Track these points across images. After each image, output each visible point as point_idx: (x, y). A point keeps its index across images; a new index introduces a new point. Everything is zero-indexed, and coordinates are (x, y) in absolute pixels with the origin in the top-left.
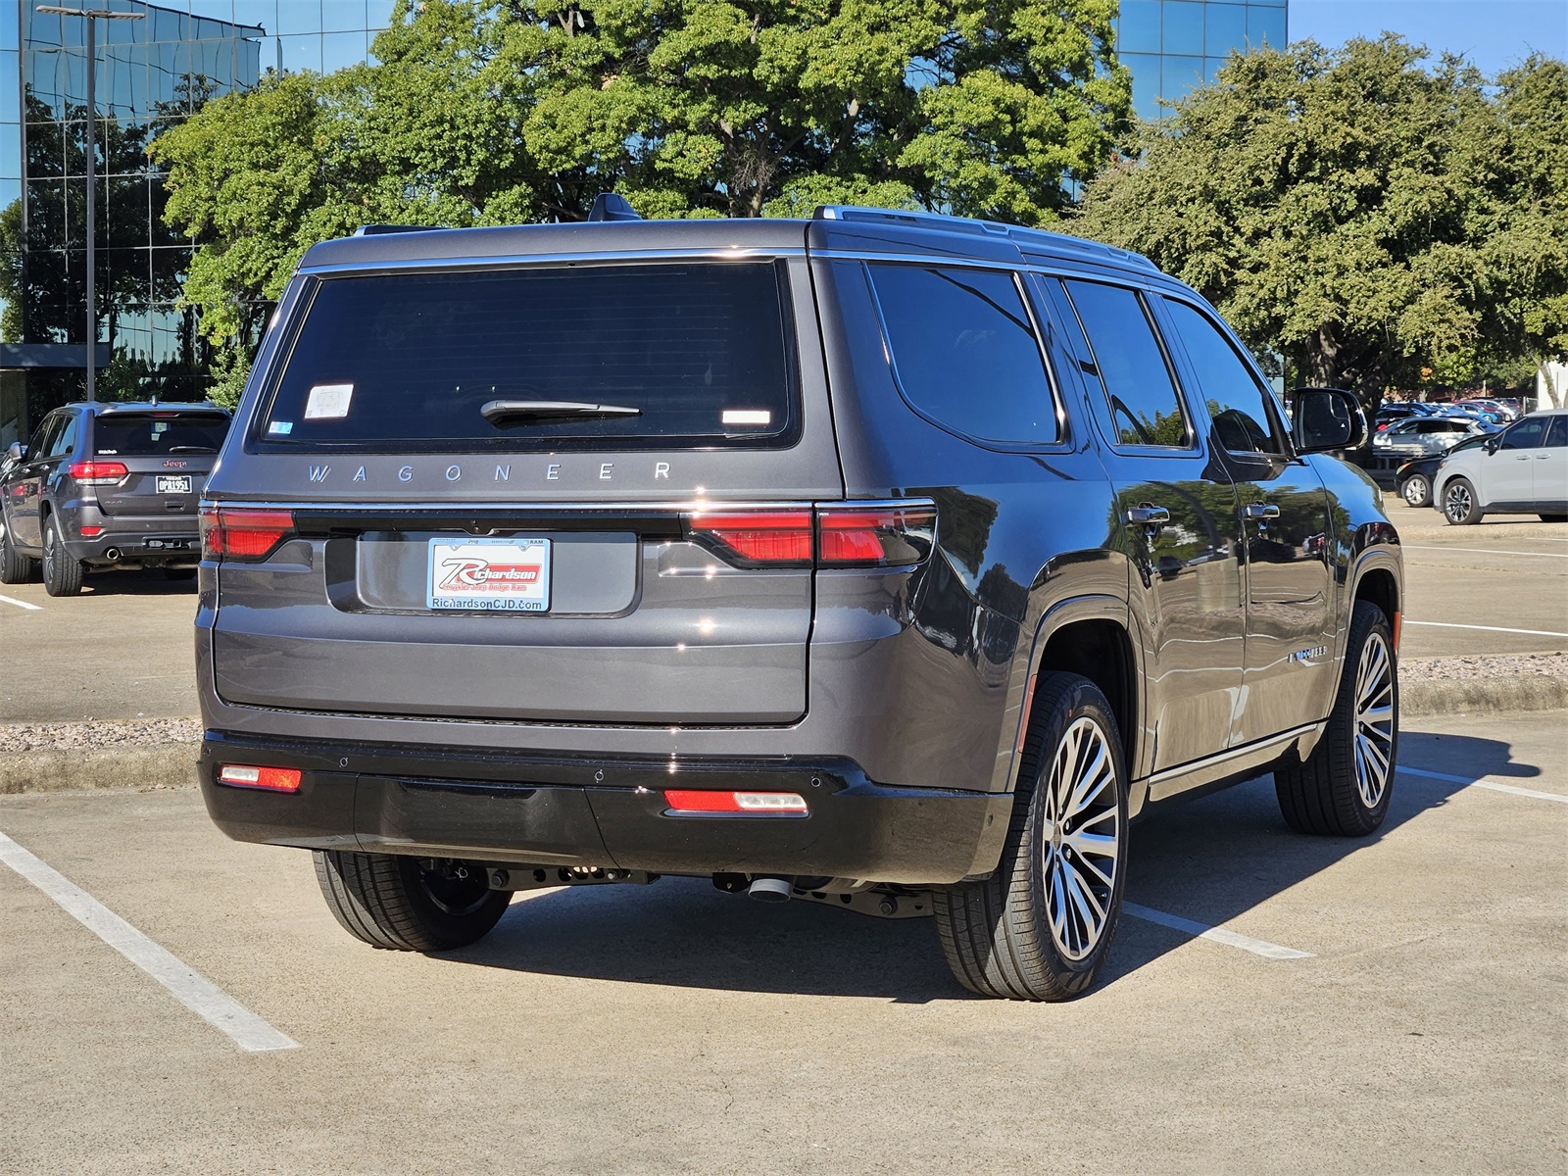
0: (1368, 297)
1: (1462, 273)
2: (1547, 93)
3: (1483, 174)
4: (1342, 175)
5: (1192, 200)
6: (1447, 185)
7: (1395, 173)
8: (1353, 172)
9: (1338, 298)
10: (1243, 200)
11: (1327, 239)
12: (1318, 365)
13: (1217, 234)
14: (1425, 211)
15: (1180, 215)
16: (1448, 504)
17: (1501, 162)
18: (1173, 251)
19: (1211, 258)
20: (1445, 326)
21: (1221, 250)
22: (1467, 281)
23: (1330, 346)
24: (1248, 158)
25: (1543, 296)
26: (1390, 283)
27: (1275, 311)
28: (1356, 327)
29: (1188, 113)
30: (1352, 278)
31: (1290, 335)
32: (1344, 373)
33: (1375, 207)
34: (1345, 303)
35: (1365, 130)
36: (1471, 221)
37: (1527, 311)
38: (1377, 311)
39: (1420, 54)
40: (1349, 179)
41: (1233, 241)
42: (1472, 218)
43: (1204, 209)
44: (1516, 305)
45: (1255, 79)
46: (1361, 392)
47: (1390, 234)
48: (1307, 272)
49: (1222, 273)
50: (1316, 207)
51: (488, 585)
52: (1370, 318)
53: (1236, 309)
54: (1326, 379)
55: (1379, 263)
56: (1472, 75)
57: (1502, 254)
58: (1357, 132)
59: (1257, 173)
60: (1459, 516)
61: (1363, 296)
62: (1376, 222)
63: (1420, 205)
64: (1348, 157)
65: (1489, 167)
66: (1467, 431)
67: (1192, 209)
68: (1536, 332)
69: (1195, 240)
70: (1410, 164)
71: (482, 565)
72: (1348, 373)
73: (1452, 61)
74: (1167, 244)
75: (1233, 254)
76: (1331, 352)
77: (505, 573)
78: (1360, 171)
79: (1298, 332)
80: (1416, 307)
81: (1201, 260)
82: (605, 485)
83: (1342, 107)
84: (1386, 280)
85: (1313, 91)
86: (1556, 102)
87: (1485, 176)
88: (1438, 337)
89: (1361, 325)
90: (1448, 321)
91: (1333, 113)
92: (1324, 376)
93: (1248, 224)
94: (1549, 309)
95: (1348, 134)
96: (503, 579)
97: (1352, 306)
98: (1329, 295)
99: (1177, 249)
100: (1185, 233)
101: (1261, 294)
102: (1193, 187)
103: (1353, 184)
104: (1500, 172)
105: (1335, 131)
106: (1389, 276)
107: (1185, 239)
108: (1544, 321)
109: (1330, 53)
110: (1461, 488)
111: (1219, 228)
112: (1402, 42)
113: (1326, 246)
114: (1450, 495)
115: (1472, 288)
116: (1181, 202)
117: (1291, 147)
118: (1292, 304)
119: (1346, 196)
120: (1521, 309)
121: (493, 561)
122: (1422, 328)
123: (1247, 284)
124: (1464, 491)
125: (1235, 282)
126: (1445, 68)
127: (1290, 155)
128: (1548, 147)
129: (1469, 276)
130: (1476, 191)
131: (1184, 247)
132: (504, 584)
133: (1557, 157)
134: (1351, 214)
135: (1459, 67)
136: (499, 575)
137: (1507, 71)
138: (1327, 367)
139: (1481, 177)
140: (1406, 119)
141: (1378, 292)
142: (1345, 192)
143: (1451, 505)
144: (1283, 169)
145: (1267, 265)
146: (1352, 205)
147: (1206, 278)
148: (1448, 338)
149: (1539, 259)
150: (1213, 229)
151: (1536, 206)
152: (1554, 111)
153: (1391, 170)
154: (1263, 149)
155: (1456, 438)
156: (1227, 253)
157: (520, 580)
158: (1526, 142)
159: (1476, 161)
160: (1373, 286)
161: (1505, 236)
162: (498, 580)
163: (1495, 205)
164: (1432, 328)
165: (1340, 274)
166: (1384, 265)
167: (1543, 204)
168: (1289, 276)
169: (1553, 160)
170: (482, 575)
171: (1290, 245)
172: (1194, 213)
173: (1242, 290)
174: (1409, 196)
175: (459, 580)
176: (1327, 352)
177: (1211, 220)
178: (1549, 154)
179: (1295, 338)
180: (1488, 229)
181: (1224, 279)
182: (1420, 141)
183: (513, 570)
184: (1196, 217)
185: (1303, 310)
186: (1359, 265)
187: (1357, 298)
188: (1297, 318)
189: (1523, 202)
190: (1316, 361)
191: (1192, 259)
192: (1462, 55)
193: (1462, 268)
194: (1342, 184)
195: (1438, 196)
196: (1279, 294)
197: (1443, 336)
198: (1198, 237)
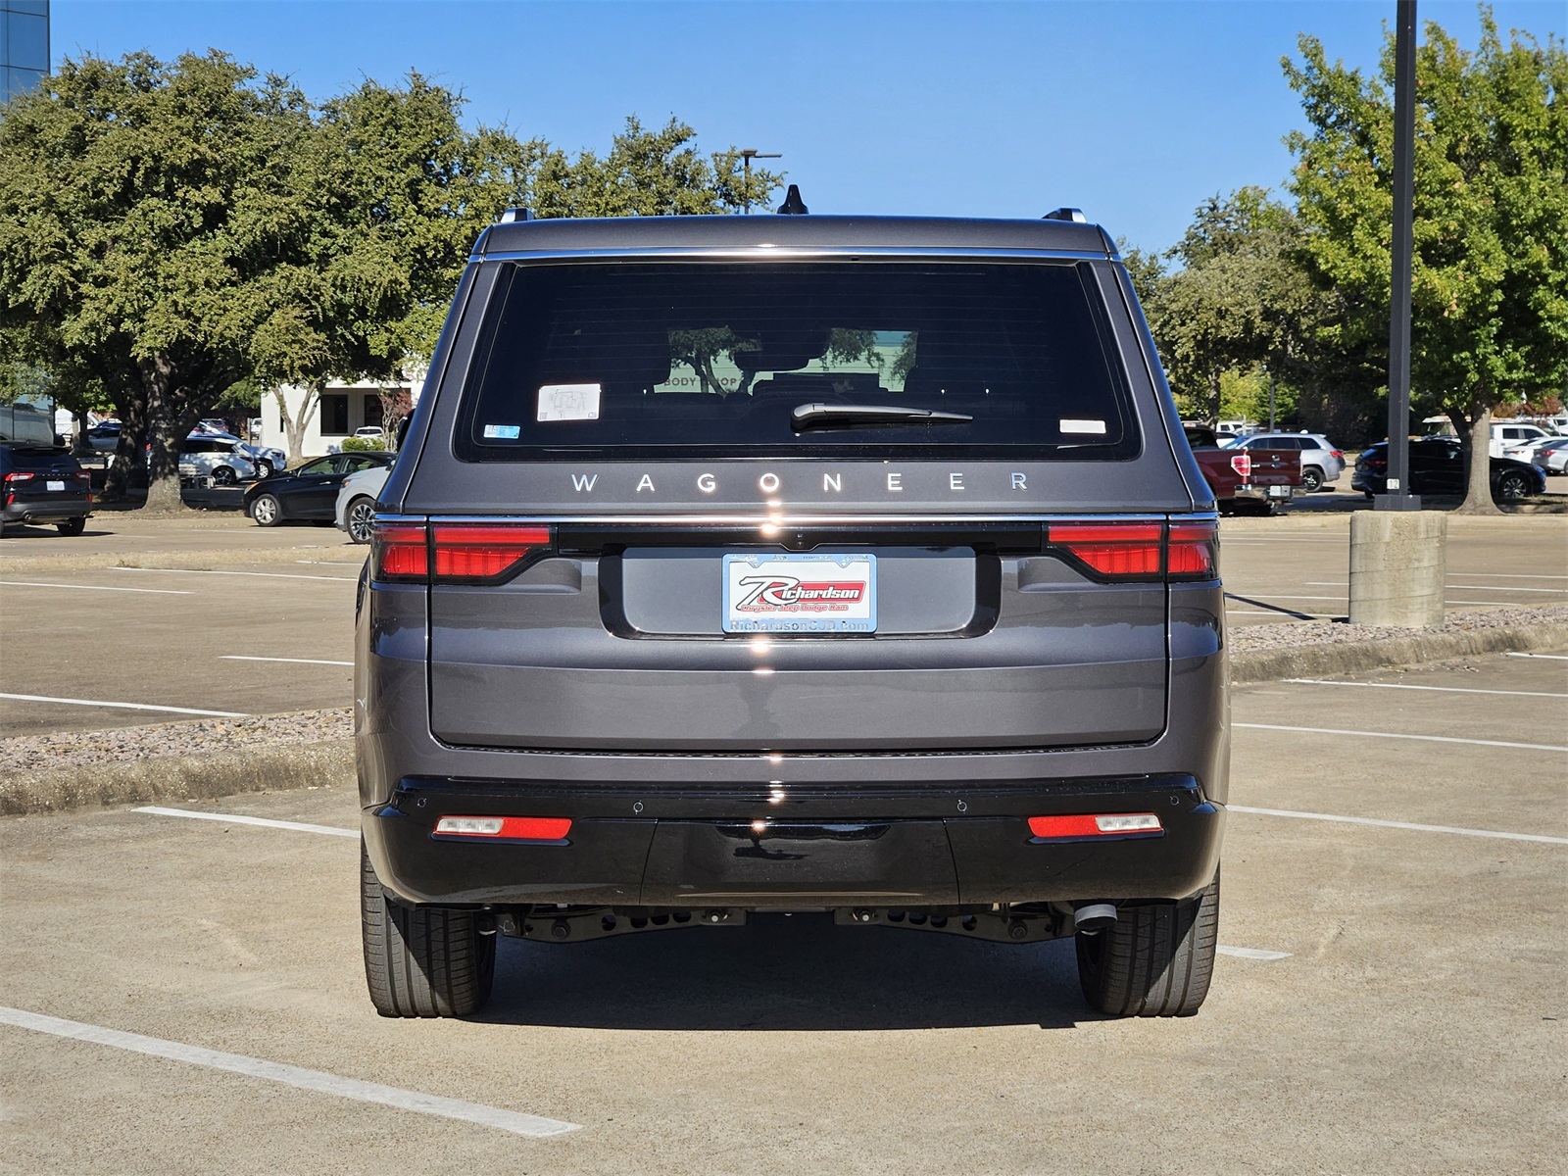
0: (221, 315)
1: (309, 295)
2: (383, 120)
3: (326, 197)
4: (187, 191)
5: (34, 209)
6: (293, 206)
7: (240, 192)
8: (199, 189)
9: (189, 315)
10: (83, 212)
11: (175, 255)
12: (151, 383)
13: (62, 245)
14: (274, 232)
15: (22, 224)
16: (352, 523)
17: (343, 187)
18: (16, 261)
19: (57, 269)
20: (297, 346)
21: (65, 262)
22: (314, 303)
23: (164, 364)
24: (90, 169)
25: (385, 320)
26: (240, 302)
27: (123, 327)
28: (208, 345)
29: (16, 120)
30: (203, 296)
31: (141, 351)
32: (177, 391)
33: (220, 225)
34: (198, 320)
35: (210, 147)
36: (314, 244)
37: (370, 334)
38: (231, 330)
39: (249, 73)
40: (195, 196)
41: (77, 254)
42: (315, 241)
43: (48, 220)
44: (359, 328)
45: (88, 88)
46: (196, 411)
47: (236, 253)
48: (156, 288)
49: (67, 286)
50: (163, 222)
51: (799, 604)
52: (222, 335)
53: (83, 322)
54: (160, 397)
55: (227, 281)
56: (297, 98)
57: (348, 278)
58: (203, 148)
59: (101, 185)
60: (364, 535)
61: (215, 314)
62: (220, 240)
63: (268, 226)
64: (194, 173)
65: (332, 193)
66: (232, 451)
67: (36, 218)
68: (380, 355)
69: (40, 251)
70: (253, 184)
71: (792, 583)
72: (180, 391)
73: (278, 83)
74: (9, 255)
75: (77, 267)
76: (165, 370)
77: (821, 592)
78: (206, 189)
79: (149, 349)
80: (266, 326)
81: (46, 272)
82: (957, 495)
83: (186, 122)
84: (235, 299)
85: (155, 105)
86: (391, 130)
87: (328, 201)
88: (290, 357)
89: (212, 344)
90: (300, 341)
91: (178, 128)
92: (158, 394)
93: (92, 236)
94: (392, 333)
95: (194, 150)
96: (820, 598)
97: (204, 325)
98: (180, 312)
99: (21, 260)
100: (29, 243)
101: (110, 309)
102: (34, 196)
103: (200, 200)
104: (343, 196)
105: (181, 146)
106: (238, 295)
107: (28, 250)
108: (387, 344)
109: (164, 67)
110: (366, 507)
111: (63, 239)
112: (229, 60)
113: (174, 264)
114: (354, 514)
115: (320, 310)
116: (23, 211)
117: (136, 160)
118: (142, 321)
119: (192, 213)
120: (365, 332)
121: (805, 578)
122: (274, 348)
123: (92, 299)
124: (368, 510)
125: (80, 296)
126: (270, 90)
127: (135, 169)
128: (386, 174)
129: (317, 298)
130: (318, 214)
131: (27, 256)
132: (821, 604)
133: (394, 184)
134: (196, 232)
135: (284, 90)
136: (814, 594)
137: (342, 97)
138: (161, 385)
139: (324, 201)
140: (247, 138)
141: (228, 310)
142: (190, 208)
143: (355, 525)
144: (128, 183)
145: (115, 280)
146: (198, 222)
147: (51, 290)
148: (300, 359)
149: (385, 284)
150: (58, 240)
151: (374, 232)
152: (389, 139)
153: (236, 189)
154: (104, 160)
155: (222, 458)
156: (71, 265)
157: (840, 599)
158: (365, 168)
159: (319, 185)
160: (223, 304)
161: (348, 259)
162: (813, 599)
163: (336, 229)
164: (285, 349)
165: (192, 292)
166: (233, 284)
167: (382, 229)
168: (138, 291)
169: (391, 187)
170: (792, 594)
171: (137, 260)
172: (37, 223)
173: (88, 304)
174: (257, 216)
175: (763, 599)
176: (162, 370)
177: (56, 231)
178: (387, 180)
179: (147, 355)
180: (331, 252)
181: (70, 293)
182: (263, 161)
183: (831, 588)
184: (40, 227)
185: (154, 326)
186: (207, 283)
187: (208, 316)
188: (147, 334)
189: (362, 226)
190: (149, 379)
191: (36, 271)
192: (287, 78)
193: (310, 290)
194: (188, 200)
195: (283, 217)
196: (128, 309)
197: (295, 356)
198: (43, 247)
